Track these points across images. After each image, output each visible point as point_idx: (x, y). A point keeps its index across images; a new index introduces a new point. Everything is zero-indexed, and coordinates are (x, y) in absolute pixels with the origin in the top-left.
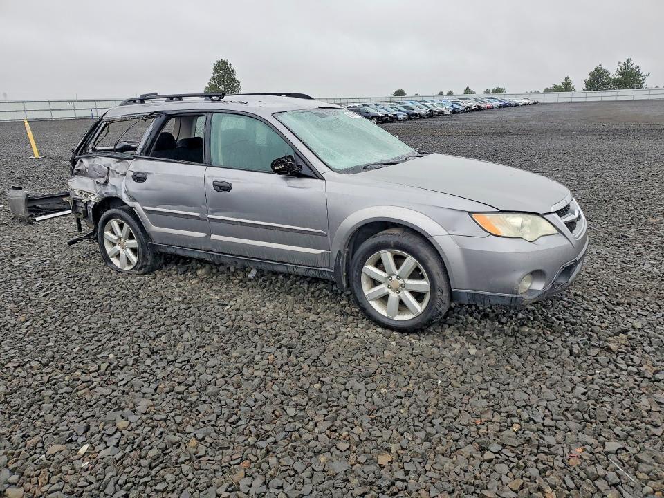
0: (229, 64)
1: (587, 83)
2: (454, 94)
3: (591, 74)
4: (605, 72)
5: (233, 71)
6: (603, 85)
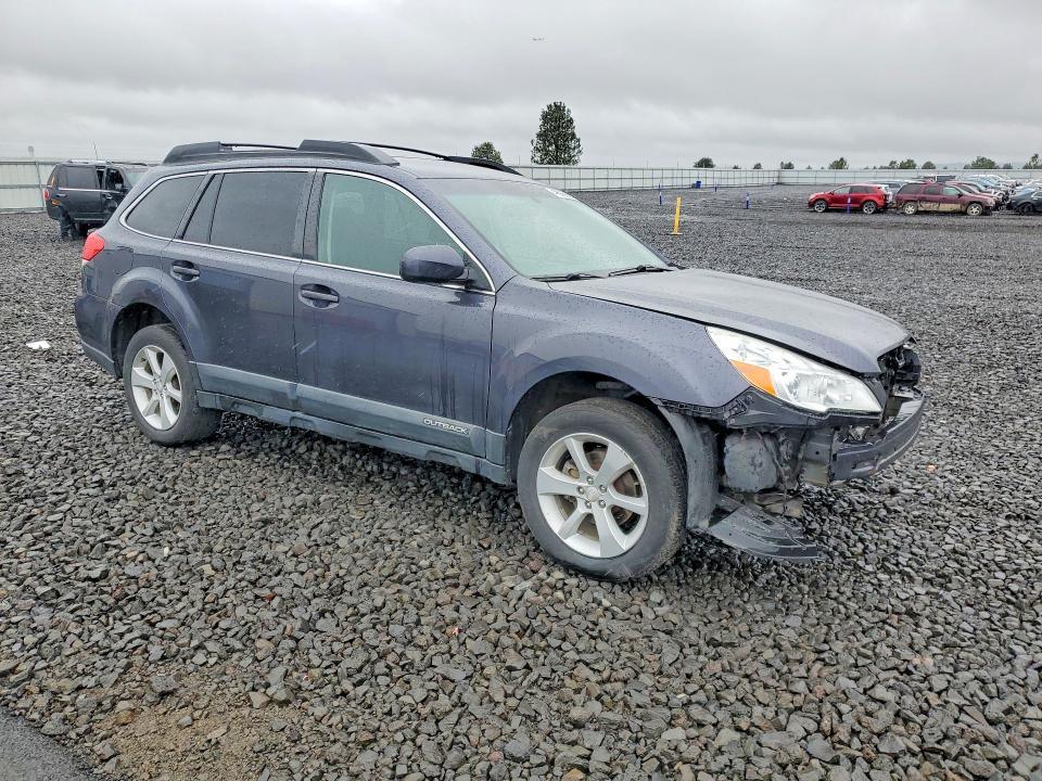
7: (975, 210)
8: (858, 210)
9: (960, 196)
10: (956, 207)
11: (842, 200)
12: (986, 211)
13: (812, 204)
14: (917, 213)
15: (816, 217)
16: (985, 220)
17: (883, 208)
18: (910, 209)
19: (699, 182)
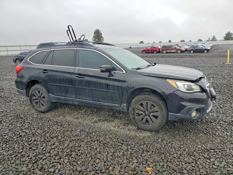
0: (100, 31)
1: (224, 38)
2: (172, 42)
3: (226, 35)
4: (231, 34)
5: (101, 34)
6: (230, 38)
7: (179, 51)
8: (153, 53)
9: (175, 48)
10: (175, 51)
11: (149, 50)
12: (182, 52)
13: (143, 51)
14: (167, 53)
15: (143, 55)
16: (181, 54)
17: (159, 52)
18: (165, 52)
19: (131, 47)
